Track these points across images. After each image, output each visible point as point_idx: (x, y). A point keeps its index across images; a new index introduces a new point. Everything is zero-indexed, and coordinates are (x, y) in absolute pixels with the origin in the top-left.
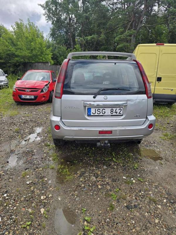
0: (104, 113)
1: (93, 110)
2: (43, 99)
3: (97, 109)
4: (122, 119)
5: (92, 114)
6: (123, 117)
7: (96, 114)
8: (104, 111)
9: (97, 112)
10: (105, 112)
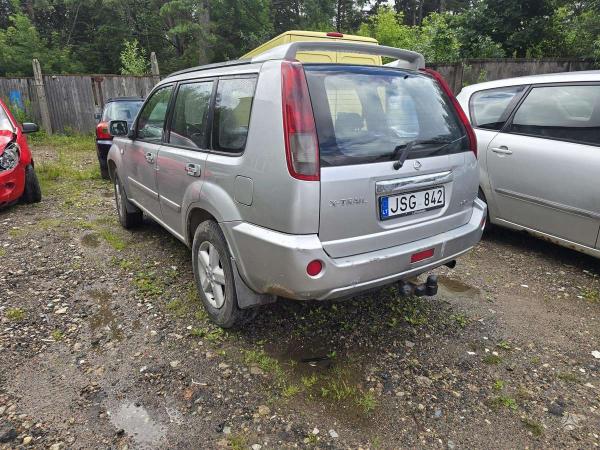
0: (412, 205)
1: (392, 203)
2: (9, 192)
3: (400, 198)
4: (443, 216)
5: (391, 214)
6: (444, 210)
7: (399, 212)
8: (413, 200)
9: (400, 205)
10: (414, 203)
